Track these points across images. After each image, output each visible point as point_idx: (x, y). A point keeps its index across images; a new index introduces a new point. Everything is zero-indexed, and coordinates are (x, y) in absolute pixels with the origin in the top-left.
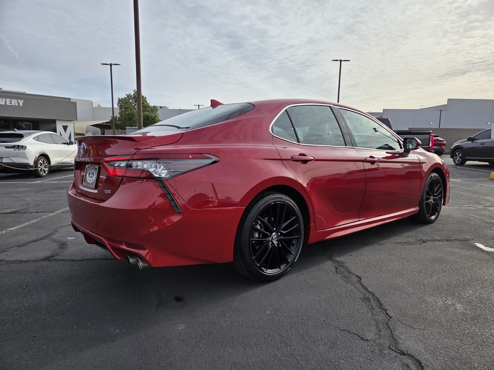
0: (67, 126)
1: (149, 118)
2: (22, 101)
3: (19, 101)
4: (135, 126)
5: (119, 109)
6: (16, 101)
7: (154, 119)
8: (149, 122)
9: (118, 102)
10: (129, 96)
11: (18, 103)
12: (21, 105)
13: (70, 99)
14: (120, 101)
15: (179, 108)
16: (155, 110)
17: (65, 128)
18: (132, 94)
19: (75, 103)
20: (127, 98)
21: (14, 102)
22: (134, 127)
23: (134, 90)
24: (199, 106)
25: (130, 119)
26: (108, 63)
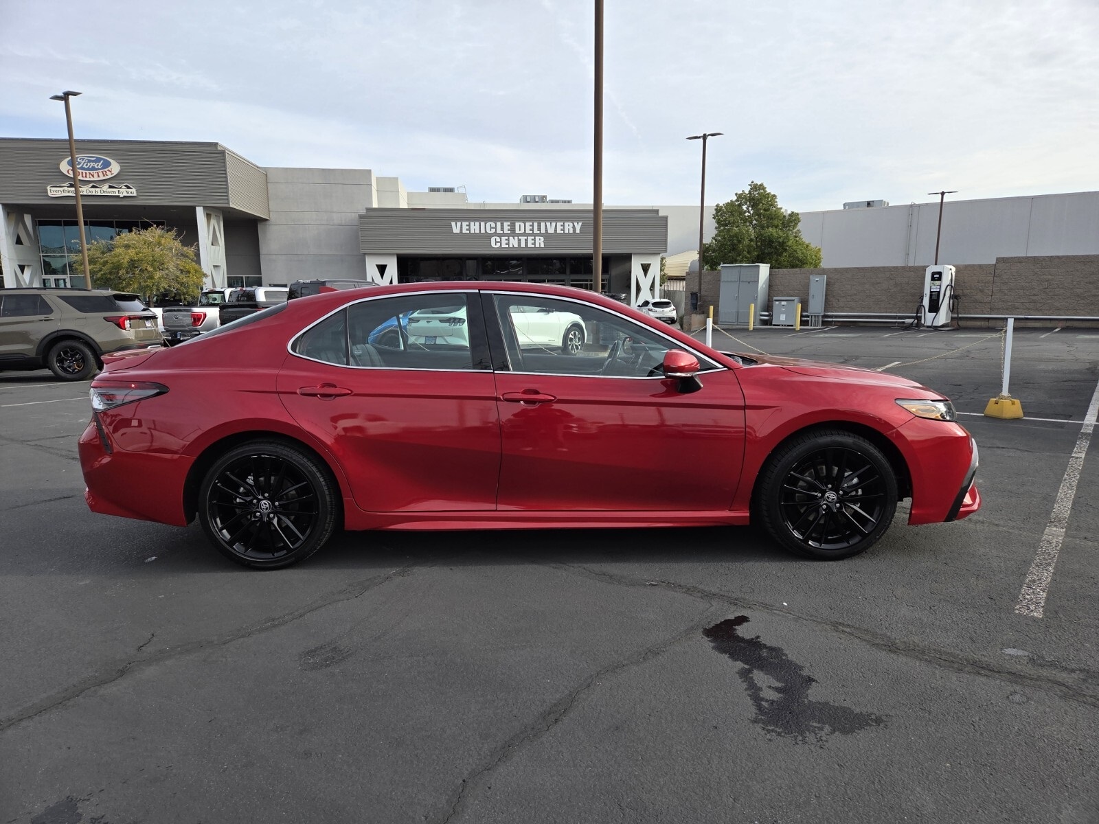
0: (650, 265)
1: (773, 242)
2: (580, 224)
3: (575, 224)
4: (741, 262)
5: (716, 228)
6: (571, 224)
7: (783, 243)
8: (773, 250)
9: (714, 212)
10: (739, 196)
11: (574, 227)
12: (578, 231)
13: (657, 211)
14: (720, 210)
15: (909, 203)
16: (791, 222)
17: (646, 268)
18: (747, 192)
19: (665, 219)
20: (737, 200)
21: (569, 227)
22: (737, 265)
23: (750, 183)
24: (943, 194)
25: (734, 248)
26: (698, 136)
